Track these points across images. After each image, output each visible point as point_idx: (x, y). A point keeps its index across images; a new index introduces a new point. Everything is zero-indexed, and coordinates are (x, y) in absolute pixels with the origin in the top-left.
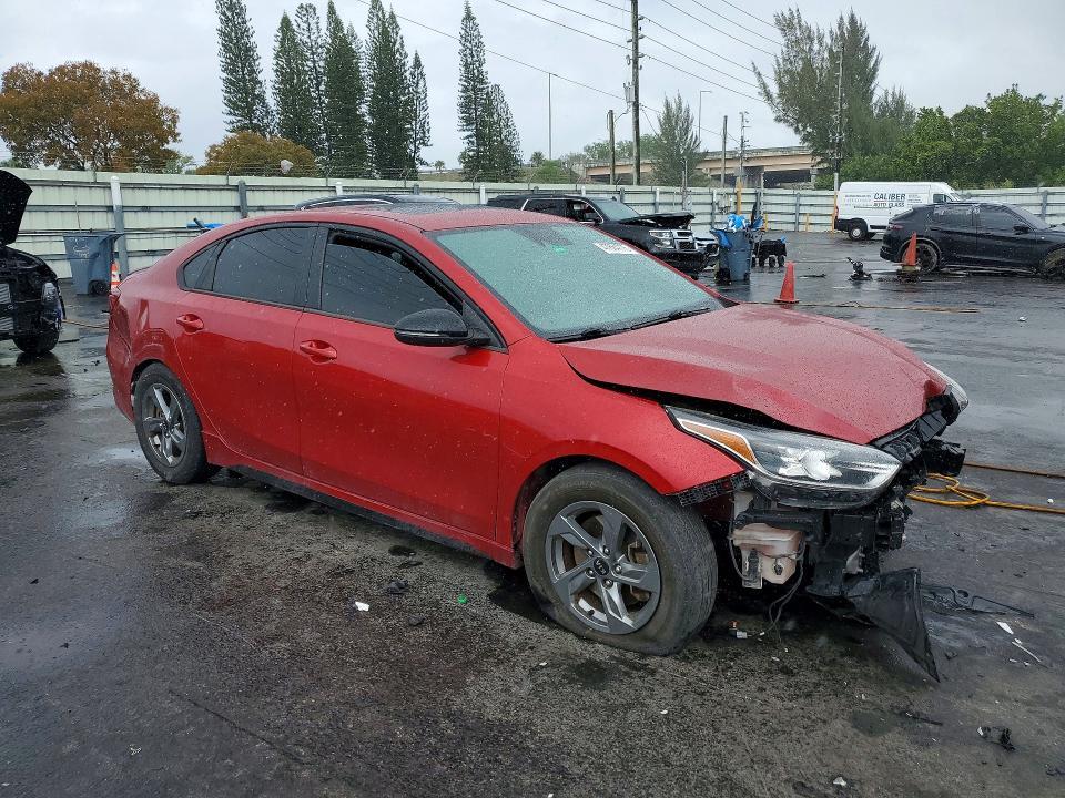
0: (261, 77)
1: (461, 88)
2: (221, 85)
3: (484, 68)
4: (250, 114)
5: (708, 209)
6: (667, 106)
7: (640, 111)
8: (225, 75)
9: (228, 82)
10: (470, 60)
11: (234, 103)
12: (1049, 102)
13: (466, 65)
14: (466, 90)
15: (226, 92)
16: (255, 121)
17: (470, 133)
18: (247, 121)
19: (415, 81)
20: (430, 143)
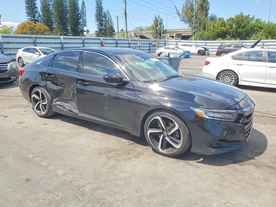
0: (37, 6)
1: (95, 10)
2: (25, 8)
3: (102, 5)
4: (34, 17)
5: (148, 45)
6: (155, 17)
7: (127, 16)
8: (26, 5)
9: (27, 7)
10: (98, 2)
11: (29, 13)
12: (251, 16)
13: (97, 4)
14: (97, 11)
15: (26, 10)
16: (35, 18)
17: (98, 23)
18: (33, 19)
19: (83, 8)
20: (87, 26)
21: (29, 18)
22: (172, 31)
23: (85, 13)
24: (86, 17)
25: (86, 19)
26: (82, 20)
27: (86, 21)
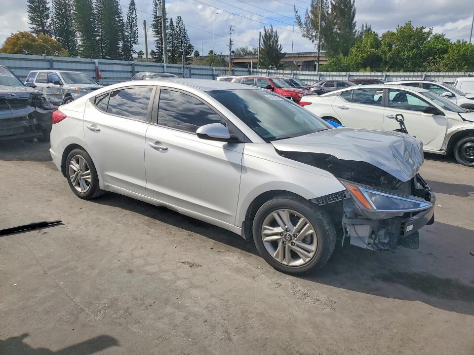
0: (48, 6)
1: (153, 16)
4: (43, 25)
8: (29, 4)
13: (155, 5)
16: (45, 28)
17: (158, 38)
18: (40, 28)
19: (131, 12)
20: (138, 43)
21: (35, 26)
23: (134, 20)
24: (137, 28)
25: (137, 32)
26: (130, 32)
27: (136, 35)
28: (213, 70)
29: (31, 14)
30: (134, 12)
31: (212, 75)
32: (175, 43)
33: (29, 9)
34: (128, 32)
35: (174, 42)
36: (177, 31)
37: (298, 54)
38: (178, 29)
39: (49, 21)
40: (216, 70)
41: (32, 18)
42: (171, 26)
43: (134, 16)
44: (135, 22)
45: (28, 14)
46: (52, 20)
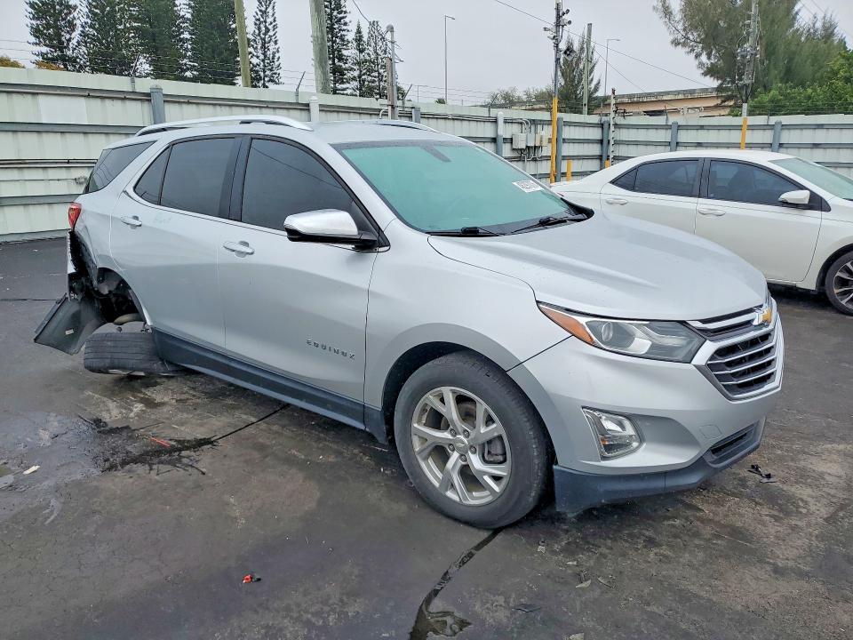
18: (57, 54)
21: (45, 49)
22: (626, 100)
23: (270, 27)
24: (276, 46)
25: (277, 55)
26: (262, 57)
27: (277, 63)
28: (495, 121)
29: (34, 22)
30: (270, 10)
31: (494, 140)
32: (364, 81)
33: (30, 10)
34: (258, 57)
35: (363, 77)
36: (368, 54)
37: (630, 96)
38: (371, 49)
39: (76, 36)
40: (506, 121)
41: (36, 32)
42: (356, 40)
43: (270, 20)
44: (271, 33)
45: (29, 21)
46: (84, 34)
